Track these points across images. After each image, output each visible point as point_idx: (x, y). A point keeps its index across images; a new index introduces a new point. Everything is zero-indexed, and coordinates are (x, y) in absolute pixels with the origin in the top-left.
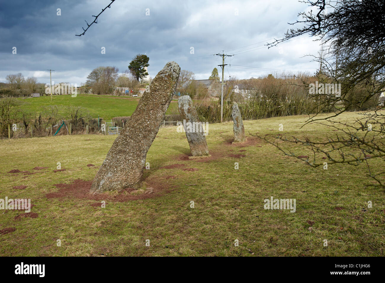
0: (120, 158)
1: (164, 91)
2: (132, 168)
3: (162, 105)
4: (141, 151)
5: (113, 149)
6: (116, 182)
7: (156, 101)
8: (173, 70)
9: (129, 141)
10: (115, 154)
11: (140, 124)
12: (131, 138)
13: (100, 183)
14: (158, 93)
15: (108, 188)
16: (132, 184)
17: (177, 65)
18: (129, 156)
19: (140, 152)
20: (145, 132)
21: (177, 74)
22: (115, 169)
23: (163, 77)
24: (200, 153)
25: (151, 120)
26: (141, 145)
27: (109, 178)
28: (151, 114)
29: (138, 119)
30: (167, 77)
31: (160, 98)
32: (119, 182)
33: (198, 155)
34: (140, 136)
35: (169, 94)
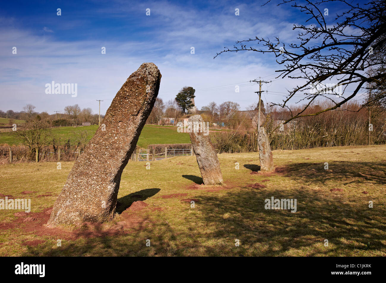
0: (81, 182)
1: (135, 99)
2: (95, 196)
3: (133, 115)
4: (107, 174)
5: (73, 171)
6: (74, 212)
7: (126, 111)
8: (149, 72)
9: (93, 161)
10: (76, 177)
11: (106, 139)
12: (96, 157)
13: (57, 213)
14: (128, 100)
15: (65, 219)
16: (95, 217)
17: (155, 67)
18: (93, 180)
19: (105, 175)
20: (112, 150)
21: (154, 77)
22: (75, 196)
23: (134, 80)
24: (213, 181)
25: (120, 135)
26: (108, 166)
27: (67, 207)
28: (119, 127)
29: (104, 134)
30: (140, 81)
31: (131, 107)
32: (78, 213)
33: (210, 184)
34: (106, 154)
35: (141, 101)
